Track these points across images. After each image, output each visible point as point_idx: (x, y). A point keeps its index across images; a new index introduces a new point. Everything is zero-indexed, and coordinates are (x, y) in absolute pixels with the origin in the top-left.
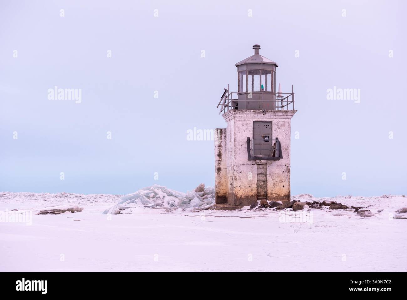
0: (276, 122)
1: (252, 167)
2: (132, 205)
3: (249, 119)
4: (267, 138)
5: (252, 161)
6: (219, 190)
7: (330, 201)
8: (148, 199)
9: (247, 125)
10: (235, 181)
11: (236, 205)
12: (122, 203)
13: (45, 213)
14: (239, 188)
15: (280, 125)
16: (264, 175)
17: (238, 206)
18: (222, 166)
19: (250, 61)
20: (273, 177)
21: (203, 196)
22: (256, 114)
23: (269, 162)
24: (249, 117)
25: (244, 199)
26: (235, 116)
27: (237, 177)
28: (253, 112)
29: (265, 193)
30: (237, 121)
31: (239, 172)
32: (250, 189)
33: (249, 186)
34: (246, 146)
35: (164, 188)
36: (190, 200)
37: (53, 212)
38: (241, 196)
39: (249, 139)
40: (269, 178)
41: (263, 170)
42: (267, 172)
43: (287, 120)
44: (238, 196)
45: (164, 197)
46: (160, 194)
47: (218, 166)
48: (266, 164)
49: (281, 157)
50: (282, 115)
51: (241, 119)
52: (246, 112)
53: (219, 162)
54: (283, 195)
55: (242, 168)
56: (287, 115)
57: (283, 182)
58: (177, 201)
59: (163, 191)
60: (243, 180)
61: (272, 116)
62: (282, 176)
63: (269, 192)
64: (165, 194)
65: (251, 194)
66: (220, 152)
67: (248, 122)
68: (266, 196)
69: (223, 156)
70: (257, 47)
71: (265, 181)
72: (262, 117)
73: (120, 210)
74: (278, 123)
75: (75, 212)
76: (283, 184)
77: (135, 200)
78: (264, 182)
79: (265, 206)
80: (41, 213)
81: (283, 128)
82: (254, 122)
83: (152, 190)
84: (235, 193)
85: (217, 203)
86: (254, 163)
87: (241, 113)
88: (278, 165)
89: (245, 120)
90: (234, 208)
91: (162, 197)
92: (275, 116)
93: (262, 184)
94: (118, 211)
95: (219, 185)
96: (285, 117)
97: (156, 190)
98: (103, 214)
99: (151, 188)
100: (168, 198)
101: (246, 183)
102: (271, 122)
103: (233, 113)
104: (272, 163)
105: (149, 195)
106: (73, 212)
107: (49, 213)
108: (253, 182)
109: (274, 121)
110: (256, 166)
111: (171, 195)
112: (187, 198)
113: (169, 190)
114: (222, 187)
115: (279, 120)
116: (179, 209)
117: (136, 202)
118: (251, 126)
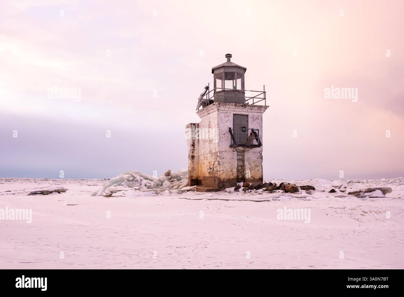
0: (251, 115)
1: (232, 154)
3: (230, 112)
4: (244, 129)
5: (233, 148)
6: (193, 174)
7: (287, 183)
9: (228, 117)
10: (219, 166)
11: (219, 187)
13: (35, 193)
14: (222, 172)
15: (255, 118)
16: (241, 161)
17: (221, 188)
18: (195, 154)
20: (250, 163)
21: (171, 179)
22: (237, 108)
23: (247, 149)
24: (231, 110)
25: (227, 181)
26: (219, 108)
27: (221, 162)
28: (235, 105)
29: (242, 176)
30: (220, 113)
31: (222, 158)
32: (231, 172)
33: (230, 170)
34: (227, 135)
35: (140, 173)
36: (162, 183)
37: (42, 193)
38: (224, 179)
39: (230, 129)
40: (246, 163)
41: (240, 156)
42: (245, 158)
43: (260, 114)
44: (221, 179)
45: (141, 180)
46: (138, 178)
47: (192, 155)
48: (243, 151)
49: (260, 144)
50: (257, 109)
51: (223, 112)
52: (229, 105)
53: (193, 151)
54: (257, 178)
55: (225, 154)
56: (260, 109)
57: (257, 166)
58: (152, 183)
59: (139, 176)
60: (225, 165)
61: (249, 110)
62: (257, 161)
63: (246, 175)
64: (142, 178)
65: (232, 177)
66: (194, 143)
67: (229, 114)
68: (243, 179)
69: (196, 146)
70: (229, 56)
71: (243, 166)
72: (241, 111)
73: (111, 193)
74: (253, 116)
75: (61, 192)
76: (257, 169)
77: (121, 183)
78: (241, 166)
79: (250, 188)
80: (31, 194)
81: (257, 121)
82: (234, 114)
84: (218, 176)
85: (191, 185)
86: (235, 150)
87: (224, 106)
88: (254, 152)
89: (227, 113)
90: (218, 189)
91: (139, 180)
92: (251, 110)
93: (241, 169)
94: (109, 194)
95: (193, 170)
96: (258, 111)
97: (134, 175)
98: (91, 196)
99: (130, 173)
100: (144, 182)
101: (228, 168)
102: (247, 116)
103: (217, 106)
104: (248, 151)
105: (129, 179)
106: (59, 193)
107: (38, 194)
108: (234, 167)
109: (250, 115)
110: (236, 152)
111: (146, 179)
112: (159, 181)
113: (144, 174)
114: (195, 172)
115: (253, 113)
116: (167, 191)
117: (122, 185)
118: (231, 118)
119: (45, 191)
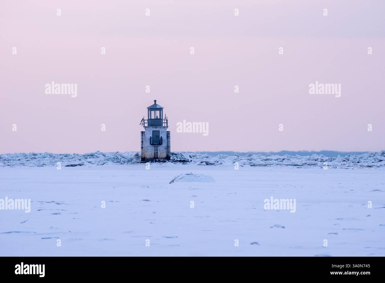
2: (108, 162)
4: (158, 136)
8: (114, 160)
12: (104, 161)
13: (68, 166)
14: (148, 155)
15: (162, 132)
16: (156, 151)
18: (143, 146)
19: (152, 108)
20: (160, 151)
21: (138, 158)
24: (151, 129)
26: (146, 129)
27: (147, 151)
28: (152, 127)
31: (147, 149)
33: (151, 154)
34: (149, 140)
35: (121, 155)
36: (132, 160)
37: (72, 166)
38: (148, 158)
39: (151, 137)
40: (158, 151)
41: (156, 149)
42: (158, 149)
45: (121, 158)
46: (119, 157)
48: (158, 146)
49: (162, 144)
51: (148, 130)
52: (150, 127)
54: (164, 158)
55: (149, 148)
58: (126, 160)
60: (149, 152)
61: (159, 129)
62: (163, 150)
63: (159, 156)
65: (152, 157)
66: (143, 141)
68: (157, 158)
69: (144, 142)
70: (155, 101)
71: (157, 153)
72: (156, 129)
73: (103, 164)
76: (163, 154)
79: (156, 161)
81: (164, 133)
82: (153, 131)
83: (116, 156)
84: (146, 157)
85: (142, 161)
87: (148, 127)
88: (162, 147)
89: (150, 131)
91: (120, 158)
93: (156, 154)
95: (142, 153)
96: (164, 129)
97: (118, 156)
100: (122, 159)
106: (80, 166)
108: (153, 153)
109: (160, 130)
110: (153, 147)
111: (124, 158)
112: (131, 159)
114: (143, 155)
115: (162, 130)
116: (126, 163)
117: (110, 161)
118: (151, 133)
119: (73, 165)
